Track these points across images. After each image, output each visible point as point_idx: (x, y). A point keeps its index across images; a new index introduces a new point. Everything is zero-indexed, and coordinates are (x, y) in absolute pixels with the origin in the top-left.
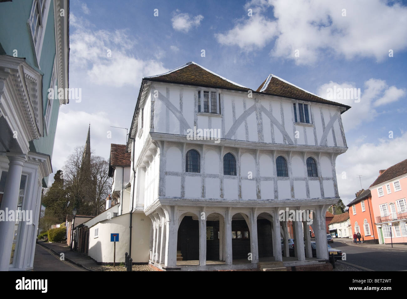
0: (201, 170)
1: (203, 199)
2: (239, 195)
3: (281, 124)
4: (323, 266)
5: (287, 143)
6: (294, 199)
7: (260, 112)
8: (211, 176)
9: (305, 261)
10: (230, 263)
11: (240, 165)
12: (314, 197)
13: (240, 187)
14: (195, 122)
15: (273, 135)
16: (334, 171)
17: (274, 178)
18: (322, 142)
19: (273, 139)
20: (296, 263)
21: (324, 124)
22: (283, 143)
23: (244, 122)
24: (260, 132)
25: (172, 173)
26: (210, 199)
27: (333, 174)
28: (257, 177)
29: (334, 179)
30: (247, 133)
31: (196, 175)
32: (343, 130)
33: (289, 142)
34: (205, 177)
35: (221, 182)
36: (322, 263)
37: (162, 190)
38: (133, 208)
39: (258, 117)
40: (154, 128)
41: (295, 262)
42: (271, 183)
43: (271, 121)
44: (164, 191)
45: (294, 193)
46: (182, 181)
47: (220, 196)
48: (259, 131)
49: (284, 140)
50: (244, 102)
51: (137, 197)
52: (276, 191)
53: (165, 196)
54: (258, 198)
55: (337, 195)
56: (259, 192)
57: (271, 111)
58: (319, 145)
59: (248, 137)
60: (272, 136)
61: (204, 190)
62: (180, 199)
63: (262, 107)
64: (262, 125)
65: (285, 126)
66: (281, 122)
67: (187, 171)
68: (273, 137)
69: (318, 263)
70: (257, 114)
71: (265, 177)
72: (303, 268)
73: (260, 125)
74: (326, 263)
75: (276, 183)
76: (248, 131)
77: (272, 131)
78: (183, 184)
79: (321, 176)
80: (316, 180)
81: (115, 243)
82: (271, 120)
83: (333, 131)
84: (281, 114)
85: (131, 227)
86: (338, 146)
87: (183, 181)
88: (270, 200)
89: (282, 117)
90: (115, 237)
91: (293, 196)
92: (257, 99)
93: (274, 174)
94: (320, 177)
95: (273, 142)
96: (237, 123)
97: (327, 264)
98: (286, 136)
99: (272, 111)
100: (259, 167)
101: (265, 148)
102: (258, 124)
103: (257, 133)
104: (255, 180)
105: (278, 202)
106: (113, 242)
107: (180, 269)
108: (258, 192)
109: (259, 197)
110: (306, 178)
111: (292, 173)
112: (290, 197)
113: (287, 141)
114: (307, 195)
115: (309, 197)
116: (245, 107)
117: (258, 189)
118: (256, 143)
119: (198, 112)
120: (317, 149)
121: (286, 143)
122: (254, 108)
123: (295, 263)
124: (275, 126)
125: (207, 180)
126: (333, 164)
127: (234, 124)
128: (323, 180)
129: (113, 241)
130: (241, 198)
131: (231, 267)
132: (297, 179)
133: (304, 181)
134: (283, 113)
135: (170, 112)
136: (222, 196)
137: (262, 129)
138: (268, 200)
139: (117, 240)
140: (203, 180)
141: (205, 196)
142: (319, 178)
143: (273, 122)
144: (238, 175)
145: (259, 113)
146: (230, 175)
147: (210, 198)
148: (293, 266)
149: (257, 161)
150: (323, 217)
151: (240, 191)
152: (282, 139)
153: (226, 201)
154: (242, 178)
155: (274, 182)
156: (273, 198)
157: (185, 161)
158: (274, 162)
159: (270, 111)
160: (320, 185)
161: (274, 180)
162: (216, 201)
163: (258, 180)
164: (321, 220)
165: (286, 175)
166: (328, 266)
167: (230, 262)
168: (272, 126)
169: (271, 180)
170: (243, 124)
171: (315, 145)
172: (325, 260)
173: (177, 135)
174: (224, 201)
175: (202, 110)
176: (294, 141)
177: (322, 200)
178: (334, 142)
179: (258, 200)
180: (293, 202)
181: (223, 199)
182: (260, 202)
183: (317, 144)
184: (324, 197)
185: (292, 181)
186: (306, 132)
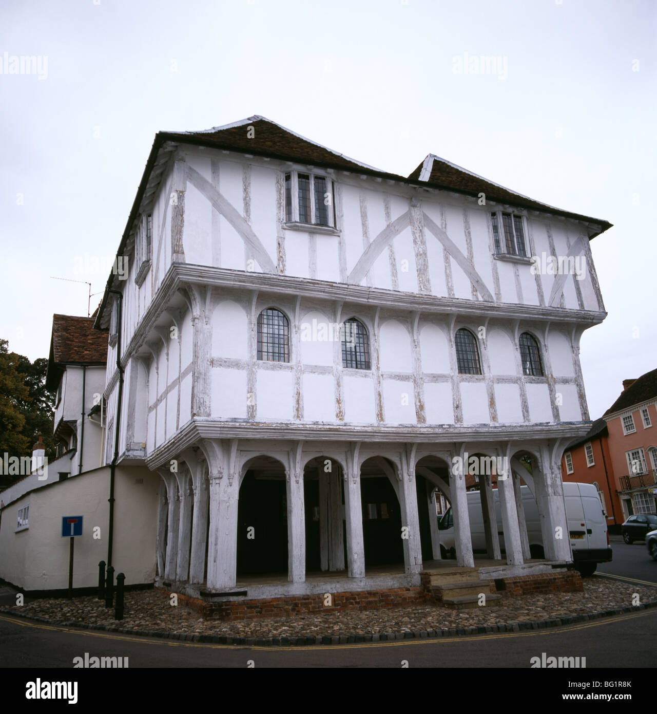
0: (294, 356)
1: (298, 422)
2: (378, 415)
3: (466, 257)
4: (563, 578)
5: (481, 299)
6: (497, 425)
7: (421, 228)
8: (314, 369)
9: (524, 566)
10: (361, 574)
11: (379, 346)
12: (538, 422)
13: (380, 395)
14: (279, 244)
15: (450, 280)
16: (577, 364)
17: (452, 377)
18: (553, 299)
19: (450, 289)
20: (504, 572)
22: (471, 299)
23: (387, 248)
24: (422, 271)
25: (225, 362)
26: (314, 424)
27: (576, 371)
28: (415, 374)
29: (578, 381)
30: (394, 273)
31: (281, 367)
32: (595, 276)
33: (485, 297)
34: (303, 372)
35: (339, 385)
36: (559, 570)
37: (202, 401)
38: (117, 454)
39: (416, 238)
40: (183, 253)
41: (501, 569)
42: (447, 387)
43: (445, 250)
44: (208, 405)
45: (495, 411)
46: (249, 380)
47: (337, 416)
48: (420, 270)
49: (473, 291)
50: (386, 206)
51: (130, 426)
52: (457, 407)
53: (209, 415)
54: (419, 421)
55: (586, 417)
56: (421, 407)
57: (444, 226)
58: (547, 305)
59: (395, 282)
60: (448, 282)
61: (301, 402)
62: (244, 424)
63: (425, 217)
64: (426, 257)
65: (475, 260)
66: (465, 253)
67: (260, 358)
68: (450, 285)
69: (550, 572)
70: (414, 232)
71: (432, 374)
72: (519, 582)
73: (422, 256)
74: (568, 570)
75: (456, 389)
76: (395, 269)
77: (448, 271)
78: (251, 388)
79: (552, 375)
80: (542, 382)
81: (72, 539)
82: (444, 245)
84: (466, 236)
85: (112, 501)
86: (586, 309)
87: (252, 380)
88: (445, 426)
89: (467, 241)
90: (72, 524)
91: (494, 418)
92: (413, 199)
93: (452, 369)
94: (550, 376)
95: (449, 294)
96: (371, 250)
97: (569, 573)
98: (477, 284)
99: (445, 228)
100: (420, 351)
101: (433, 309)
102: (417, 255)
103: (416, 274)
104: (412, 379)
105: (463, 431)
106: (68, 538)
107: (243, 594)
108: (418, 407)
109: (421, 418)
110: (520, 379)
111: (489, 367)
112: (487, 420)
113: (480, 293)
114: (524, 416)
115: (529, 421)
116: (388, 214)
117: (420, 402)
118: (415, 297)
119: (285, 221)
120: (543, 314)
121: (477, 298)
122: (406, 219)
123: (501, 572)
124: (452, 260)
125: (307, 378)
126: (575, 349)
127: (366, 253)
128: (555, 382)
129: (69, 534)
130: (382, 419)
131: (362, 584)
132: (501, 380)
133: (517, 385)
134: (469, 233)
135: (222, 218)
136: (340, 415)
137: (427, 267)
138: (442, 425)
139: (79, 531)
140: (298, 378)
141: (302, 417)
142: (547, 380)
143: (450, 251)
144: (374, 368)
145: (419, 231)
146: (357, 368)
147: (315, 420)
148: (497, 578)
149: (415, 338)
150: (555, 466)
151: (380, 406)
152: (470, 289)
153: (348, 427)
154: (382, 375)
155: (453, 385)
156: (452, 422)
157: (255, 333)
158: (450, 341)
159: (442, 225)
160: (550, 395)
161: (452, 382)
162: (328, 427)
163: (419, 381)
164: (552, 473)
165: (479, 371)
166: (572, 576)
167: (359, 572)
168: (446, 258)
169: (447, 381)
170: (386, 252)
171: (539, 305)
172: (565, 563)
173: (239, 271)
174: (344, 428)
175: (296, 217)
176: (496, 294)
177: (555, 428)
178: (578, 301)
179: (419, 426)
180: (495, 430)
181: (342, 423)
182: (423, 430)
183: (544, 303)
184: (559, 420)
185: (491, 383)
186: (518, 276)
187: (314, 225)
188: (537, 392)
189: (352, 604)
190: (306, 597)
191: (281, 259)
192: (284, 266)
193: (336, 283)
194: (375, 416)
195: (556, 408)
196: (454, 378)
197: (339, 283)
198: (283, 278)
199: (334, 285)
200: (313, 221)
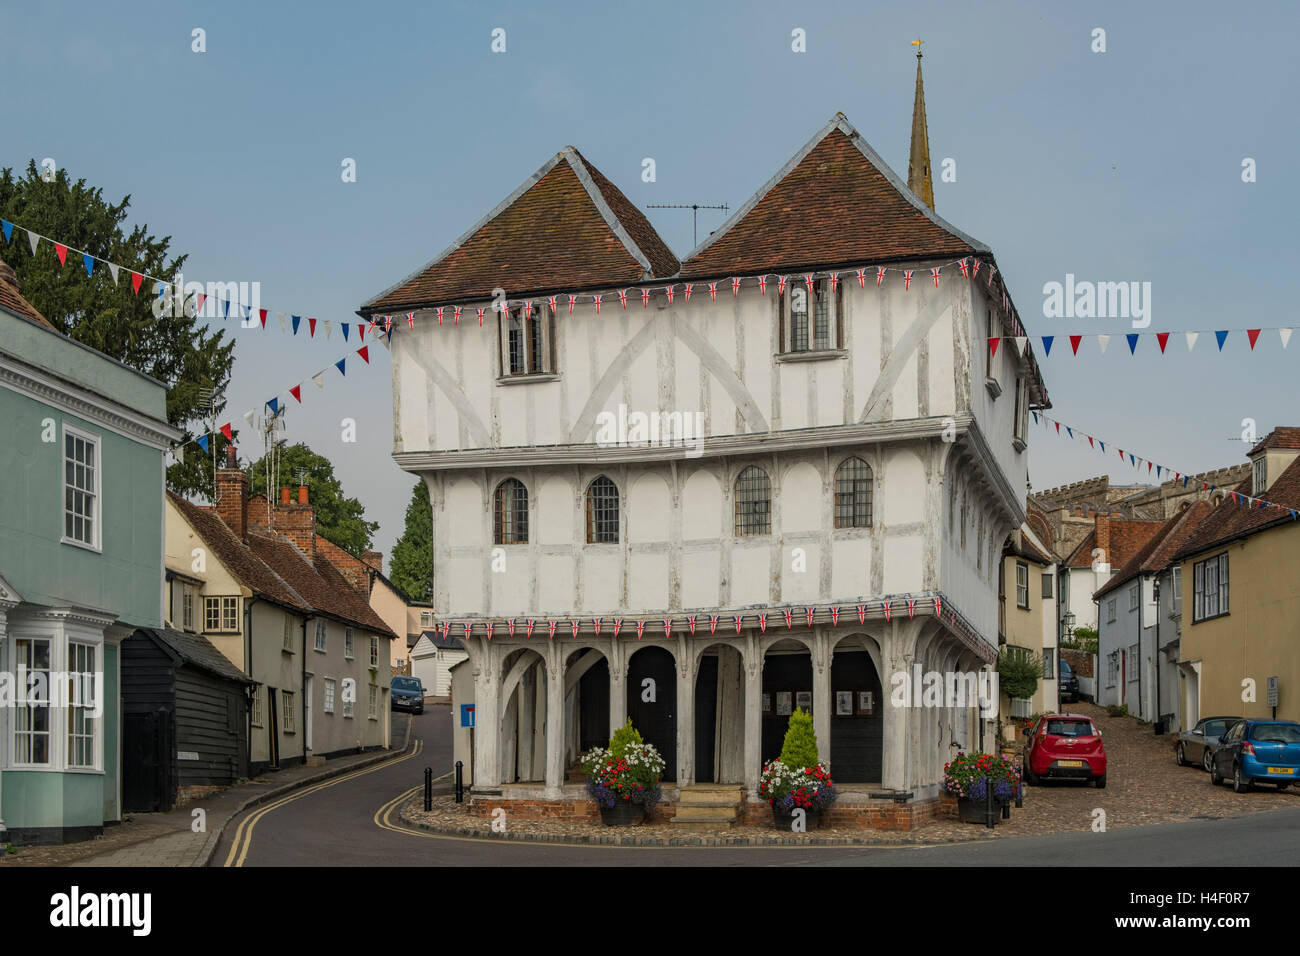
0: (531, 535)
1: (532, 614)
2: (621, 600)
3: (735, 369)
5: (748, 430)
6: (778, 605)
8: (552, 550)
11: (628, 512)
12: (846, 597)
13: (626, 575)
14: (494, 408)
15: (707, 410)
16: (932, 501)
19: (706, 424)
21: (885, 339)
22: (733, 434)
23: (621, 382)
25: (461, 551)
28: (672, 541)
29: (929, 530)
31: (517, 551)
33: (755, 427)
34: (538, 554)
35: (578, 566)
37: (441, 597)
39: (663, 358)
40: (402, 440)
43: (703, 364)
44: (447, 601)
45: (779, 585)
46: (485, 570)
47: (575, 605)
49: (738, 421)
50: (623, 318)
52: (724, 584)
53: (448, 612)
54: (672, 605)
55: (930, 586)
57: (704, 328)
58: (858, 421)
62: (480, 620)
65: (747, 371)
66: (733, 363)
70: (659, 348)
71: (695, 541)
75: (726, 559)
77: (704, 397)
78: (486, 579)
80: (862, 536)
83: (924, 357)
84: (736, 334)
86: (933, 415)
87: (487, 570)
88: (705, 611)
89: (737, 343)
91: (776, 595)
93: (723, 531)
96: (601, 390)
98: (745, 407)
99: (706, 330)
100: (681, 511)
108: (673, 587)
109: (674, 601)
110: (827, 535)
111: (781, 521)
112: (764, 598)
113: (749, 422)
116: (625, 332)
117: (675, 580)
119: (498, 378)
120: (851, 436)
121: (743, 430)
124: (712, 377)
126: (933, 475)
127: (593, 396)
128: (886, 535)
132: (795, 539)
134: (741, 328)
135: (436, 388)
136: (578, 603)
138: (701, 609)
140: (535, 563)
142: (874, 532)
144: (621, 540)
145: (667, 345)
146: (601, 542)
149: (677, 492)
152: (733, 419)
154: (630, 550)
155: (720, 553)
156: (715, 603)
158: (725, 490)
159: (701, 329)
160: (874, 555)
161: (718, 550)
162: (564, 618)
163: (676, 552)
165: (765, 529)
168: (704, 378)
169: (712, 549)
170: (619, 390)
171: (843, 423)
175: (507, 371)
176: (773, 419)
178: (920, 402)
179: (670, 611)
180: (774, 612)
181: (580, 612)
182: (677, 617)
183: (852, 420)
184: (880, 592)
185: (778, 546)
186: (814, 382)
187: (530, 374)
188: (853, 551)
191: (496, 426)
194: (618, 601)
195: (879, 576)
196: (725, 543)
197: (558, 446)
198: (496, 451)
199: (550, 448)
200: (526, 372)
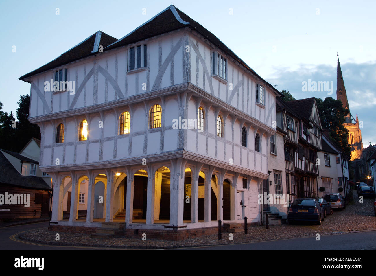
4: (167, 233)
5: (118, 98)
7: (97, 73)
8: (69, 144)
11: (90, 129)
13: (88, 150)
14: (52, 101)
15: (107, 93)
18: (154, 86)
19: (106, 98)
23: (84, 88)
25: (47, 146)
28: (102, 139)
30: (85, 99)
31: (61, 145)
33: (120, 97)
34: (65, 146)
35: (76, 148)
36: (168, 229)
39: (95, 79)
42: (112, 142)
43: (106, 79)
45: (131, 150)
47: (74, 161)
48: (95, 93)
49: (115, 96)
50: (85, 69)
52: (115, 151)
54: (100, 159)
56: (102, 153)
59: (85, 103)
61: (64, 157)
62: (50, 167)
63: (100, 67)
64: (98, 86)
65: (118, 79)
68: (106, 96)
69: (163, 229)
70: (94, 76)
71: (107, 138)
73: (96, 87)
75: (116, 143)
76: (86, 97)
77: (106, 90)
78: (53, 154)
80: (157, 131)
83: (173, 65)
84: (116, 68)
87: (53, 151)
89: (116, 70)
91: (130, 154)
94: (163, 127)
95: (106, 101)
96: (78, 92)
98: (118, 91)
99: (107, 68)
102: (94, 87)
103: (93, 95)
104: (99, 142)
105: (116, 162)
107: (57, 223)
108: (100, 153)
110: (146, 132)
111: (132, 128)
112: (127, 155)
113: (118, 96)
114: (144, 151)
115: (146, 153)
116: (85, 73)
117: (101, 151)
120: (149, 96)
122: (92, 71)
124: (109, 83)
125: (67, 148)
130: (88, 161)
132: (136, 134)
133: (143, 135)
134: (117, 66)
136: (75, 160)
138: (108, 160)
140: (64, 148)
141: (65, 162)
143: (108, 79)
144: (87, 139)
145: (96, 75)
151: (87, 155)
153: (77, 165)
154: (89, 142)
156: (112, 158)
157: (54, 135)
158: (116, 120)
160: (161, 137)
161: (114, 140)
163: (102, 142)
168: (106, 84)
169: (112, 140)
170: (83, 91)
171: (145, 92)
172: (173, 226)
174: (76, 165)
176: (125, 93)
177: (160, 155)
179: (99, 161)
180: (130, 160)
181: (75, 163)
182: (101, 163)
183: (149, 90)
184: (163, 150)
185: (131, 137)
186: (138, 79)
189: (83, 231)
190: (72, 227)
191: (52, 107)
192: (52, 109)
193: (65, 111)
194: (85, 159)
195: (163, 144)
196: (116, 138)
197: (67, 110)
198: (53, 114)
199: (65, 112)
